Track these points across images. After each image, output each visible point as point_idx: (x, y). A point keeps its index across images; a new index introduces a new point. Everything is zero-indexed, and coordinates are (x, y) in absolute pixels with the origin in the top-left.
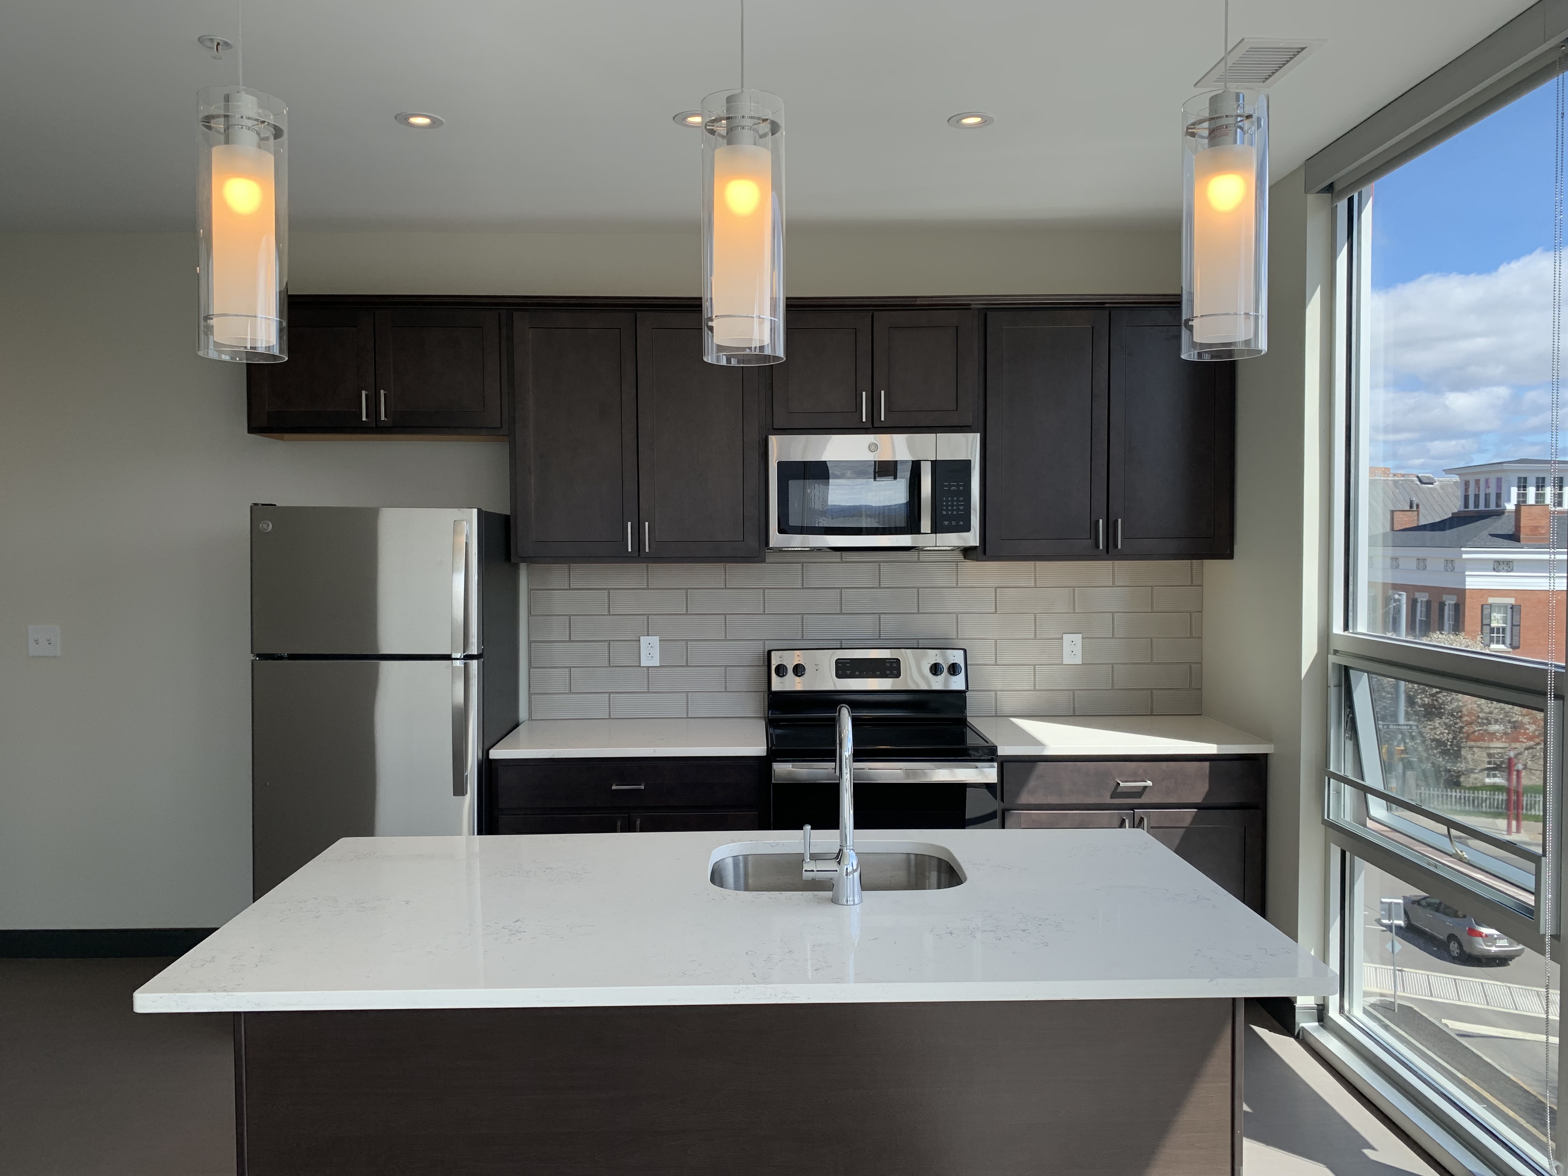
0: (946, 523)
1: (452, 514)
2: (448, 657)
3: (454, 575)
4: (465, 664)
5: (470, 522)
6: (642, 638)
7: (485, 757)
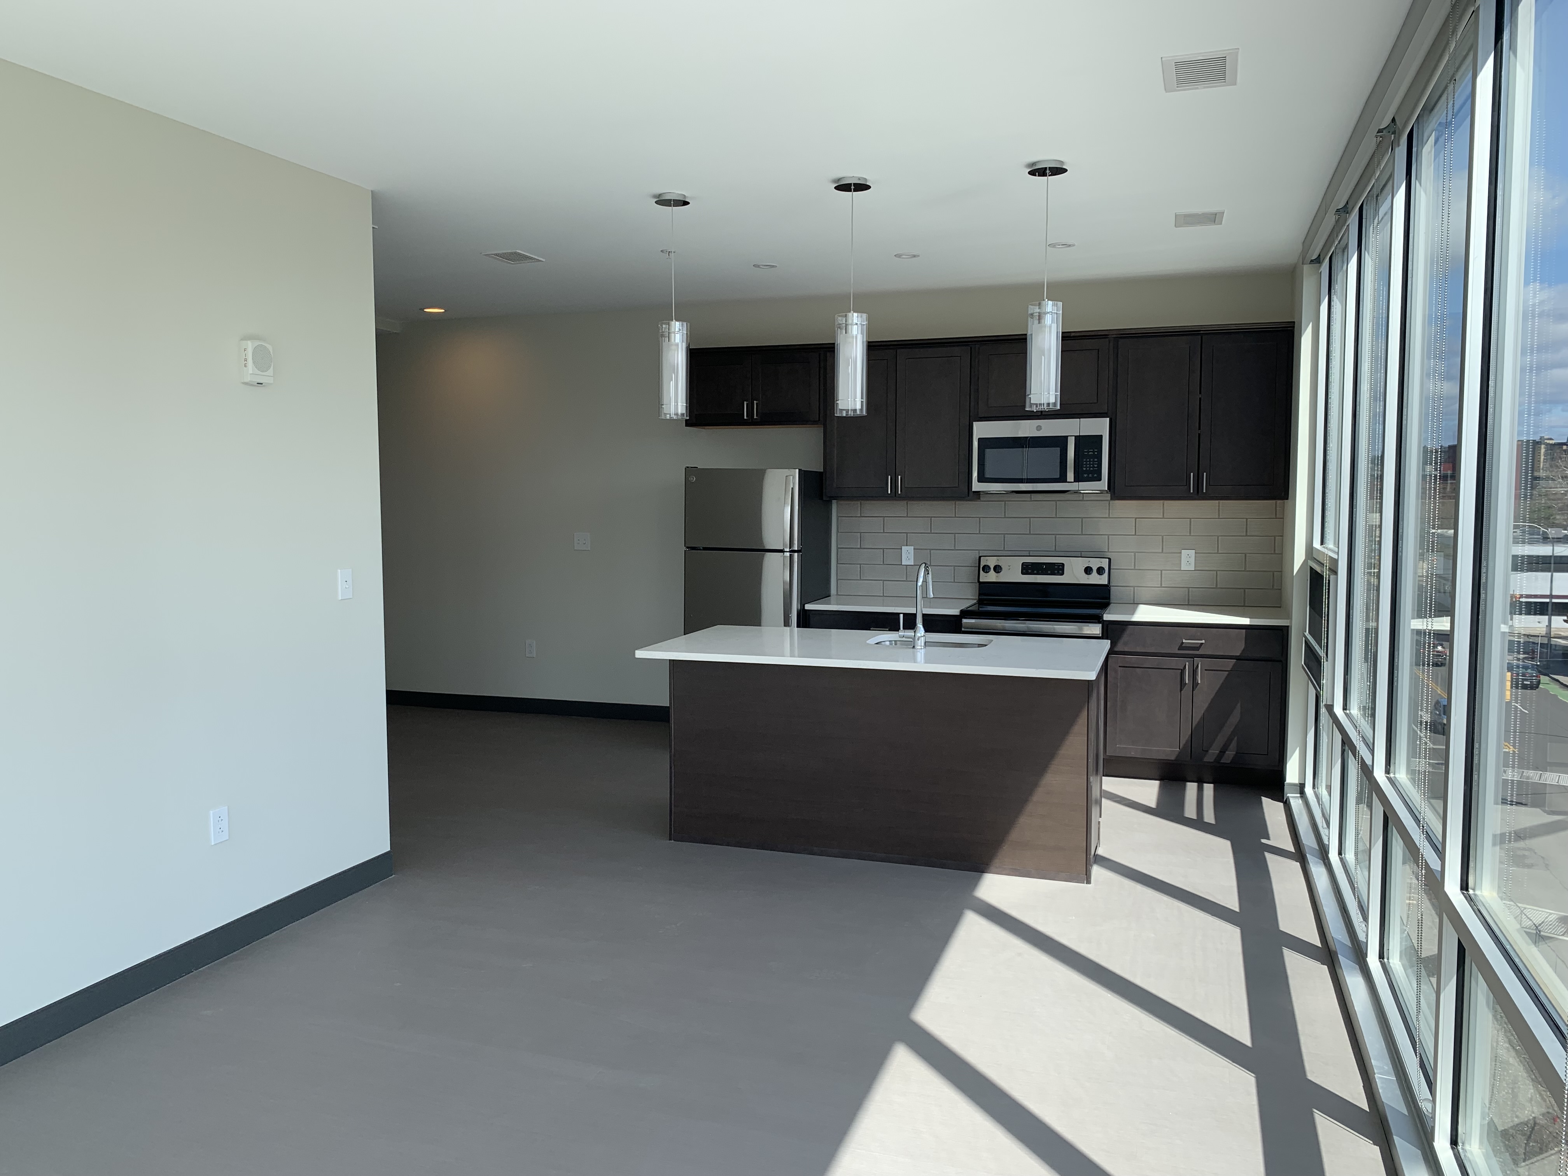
0: (1085, 475)
1: (786, 472)
2: (782, 551)
3: (785, 508)
4: (790, 555)
5: (794, 478)
6: (903, 548)
7: (802, 608)
